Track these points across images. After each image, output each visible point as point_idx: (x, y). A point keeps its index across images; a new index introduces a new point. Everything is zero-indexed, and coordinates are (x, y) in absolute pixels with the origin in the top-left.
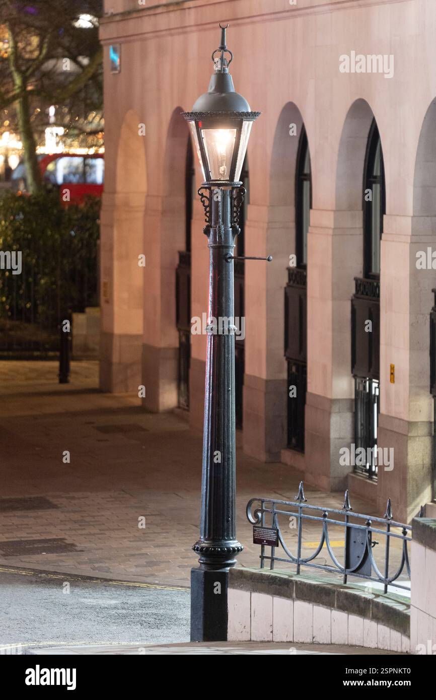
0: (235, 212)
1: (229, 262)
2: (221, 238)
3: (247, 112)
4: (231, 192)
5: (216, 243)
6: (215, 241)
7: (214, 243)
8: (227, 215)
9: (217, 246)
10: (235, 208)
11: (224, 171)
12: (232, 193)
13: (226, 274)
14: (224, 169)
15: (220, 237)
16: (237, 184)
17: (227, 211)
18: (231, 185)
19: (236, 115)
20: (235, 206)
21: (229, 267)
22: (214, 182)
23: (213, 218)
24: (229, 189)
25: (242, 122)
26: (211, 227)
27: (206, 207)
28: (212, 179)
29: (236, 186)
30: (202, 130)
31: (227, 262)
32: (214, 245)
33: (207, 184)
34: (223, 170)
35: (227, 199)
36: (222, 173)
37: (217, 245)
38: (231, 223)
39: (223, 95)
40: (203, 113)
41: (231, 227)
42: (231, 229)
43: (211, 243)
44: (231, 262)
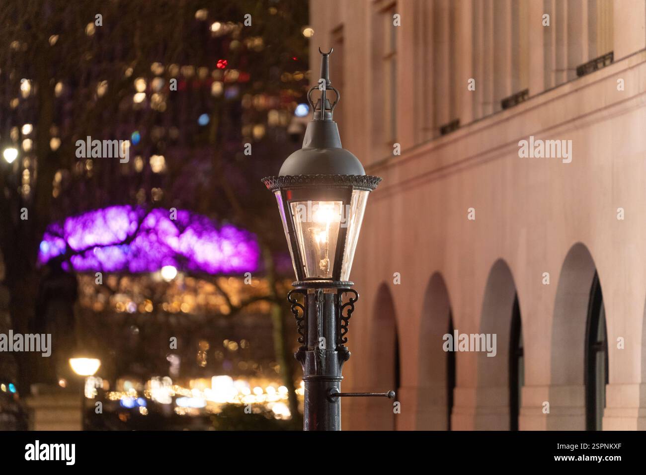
0: (343, 327)
1: (334, 402)
2: (321, 366)
3: (359, 176)
4: (337, 297)
5: (314, 374)
6: (312, 371)
7: (311, 373)
8: (331, 331)
9: (315, 378)
10: (342, 321)
11: (326, 266)
12: (338, 299)
13: (329, 420)
14: (326, 263)
15: (319, 363)
16: (345, 285)
17: (331, 326)
18: (335, 285)
19: (342, 180)
20: (343, 318)
21: (333, 408)
22: (310, 281)
23: (309, 336)
24: (333, 292)
25: (351, 192)
26: (307, 350)
27: (300, 320)
28: (308, 276)
29: (343, 287)
30: (291, 204)
31: (331, 401)
32: (311, 376)
33: (300, 285)
34: (324, 264)
35: (331, 307)
36: (323, 268)
37: (316, 375)
38: (337, 344)
39: (324, 151)
40: (292, 178)
41: (336, 350)
42: (336, 352)
43: (306, 373)
44: (337, 401)
